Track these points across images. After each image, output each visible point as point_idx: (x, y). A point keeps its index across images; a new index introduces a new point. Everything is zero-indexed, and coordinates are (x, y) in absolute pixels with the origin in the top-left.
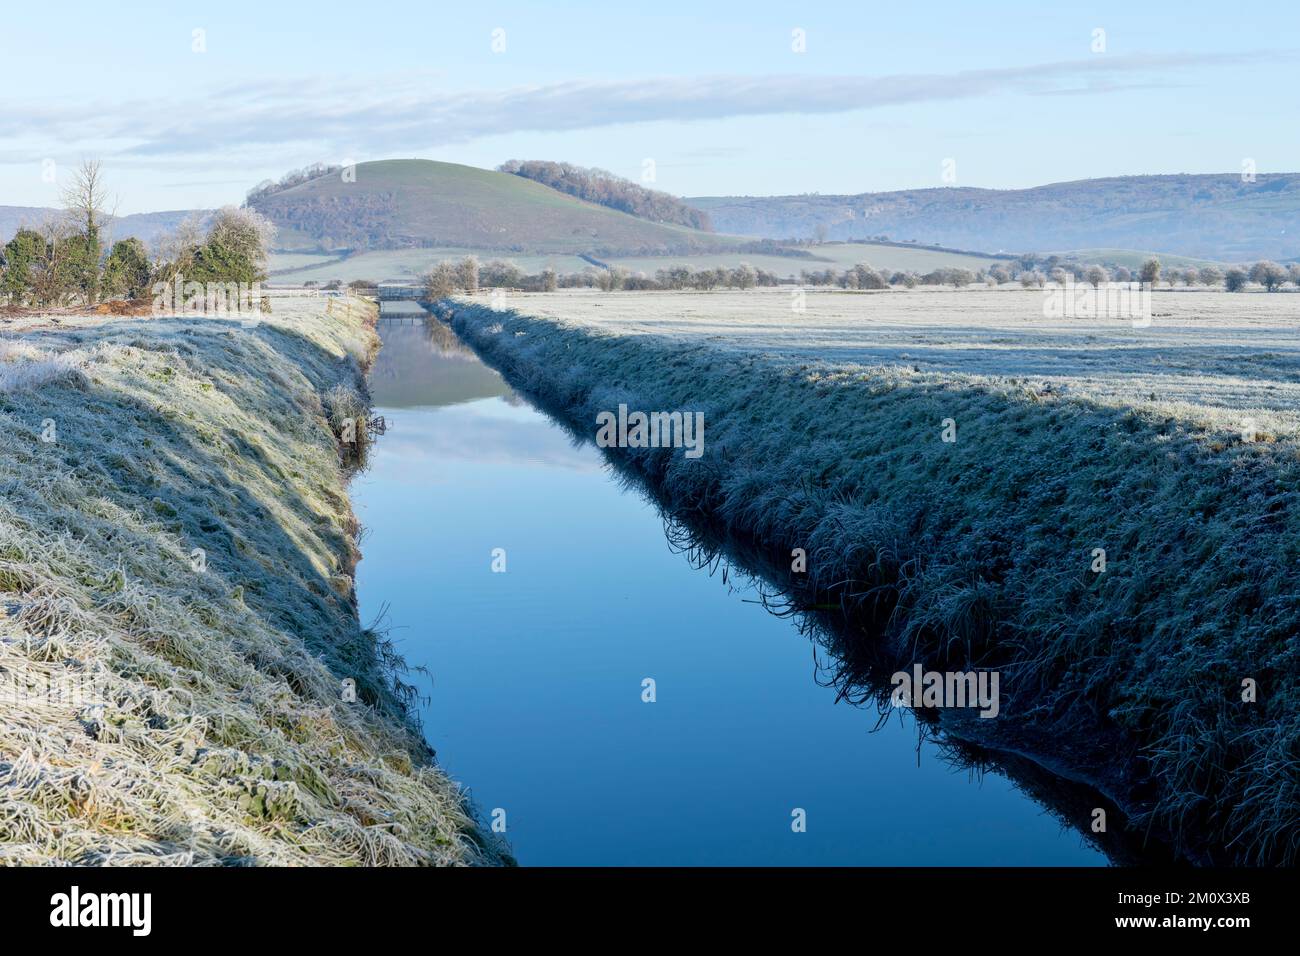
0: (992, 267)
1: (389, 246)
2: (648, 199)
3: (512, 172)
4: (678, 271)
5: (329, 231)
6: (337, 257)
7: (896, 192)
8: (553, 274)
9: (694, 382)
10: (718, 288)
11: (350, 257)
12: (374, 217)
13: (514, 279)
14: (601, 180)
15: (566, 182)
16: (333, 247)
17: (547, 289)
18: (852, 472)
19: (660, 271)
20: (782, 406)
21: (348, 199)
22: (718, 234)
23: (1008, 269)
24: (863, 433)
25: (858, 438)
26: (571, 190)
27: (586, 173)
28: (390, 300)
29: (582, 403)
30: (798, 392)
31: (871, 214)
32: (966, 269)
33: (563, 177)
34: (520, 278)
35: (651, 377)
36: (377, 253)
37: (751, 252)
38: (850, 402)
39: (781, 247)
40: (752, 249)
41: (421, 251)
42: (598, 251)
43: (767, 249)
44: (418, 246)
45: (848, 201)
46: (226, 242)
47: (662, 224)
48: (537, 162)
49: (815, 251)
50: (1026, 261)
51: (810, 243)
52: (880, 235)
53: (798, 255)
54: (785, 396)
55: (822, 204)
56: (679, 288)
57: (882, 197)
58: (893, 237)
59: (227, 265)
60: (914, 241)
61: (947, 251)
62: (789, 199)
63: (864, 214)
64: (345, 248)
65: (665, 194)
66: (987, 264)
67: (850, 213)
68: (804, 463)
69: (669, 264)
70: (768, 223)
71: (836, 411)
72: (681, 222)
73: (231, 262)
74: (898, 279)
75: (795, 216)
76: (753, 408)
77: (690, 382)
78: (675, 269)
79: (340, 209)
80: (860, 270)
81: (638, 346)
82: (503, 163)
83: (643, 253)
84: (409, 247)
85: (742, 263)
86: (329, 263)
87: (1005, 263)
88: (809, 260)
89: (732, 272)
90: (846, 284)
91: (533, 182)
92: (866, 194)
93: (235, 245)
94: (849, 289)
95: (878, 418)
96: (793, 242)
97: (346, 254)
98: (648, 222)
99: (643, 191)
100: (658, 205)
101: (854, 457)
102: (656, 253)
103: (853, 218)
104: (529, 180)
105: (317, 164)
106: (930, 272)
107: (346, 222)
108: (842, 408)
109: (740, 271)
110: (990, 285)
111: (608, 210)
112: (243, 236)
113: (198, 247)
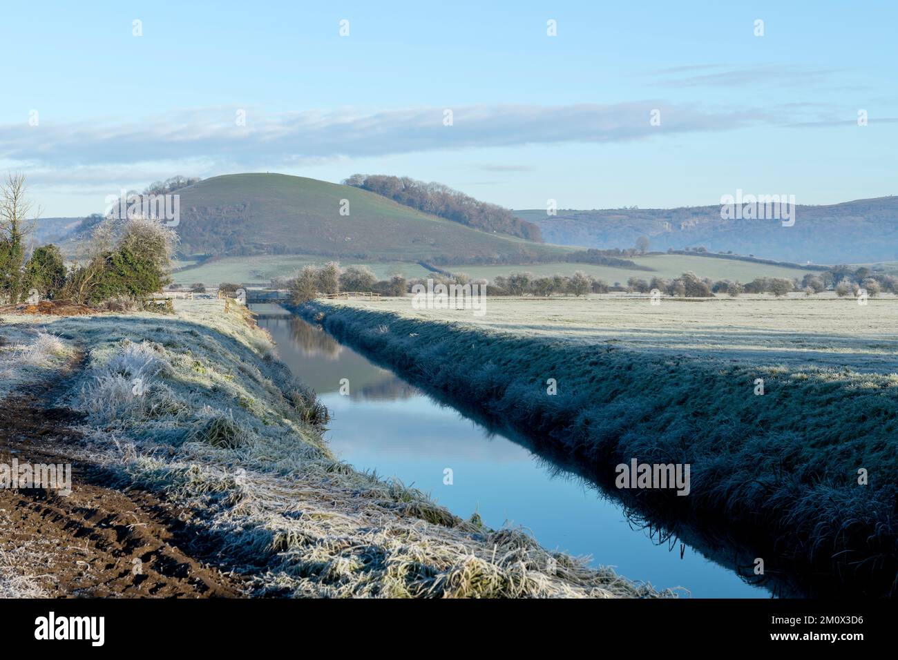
0: (805, 277)
1: (243, 253)
2: (482, 211)
3: (356, 186)
4: (519, 278)
5: (188, 238)
6: (194, 263)
7: (709, 207)
8: (403, 280)
9: (618, 380)
10: (555, 295)
11: (207, 262)
12: (229, 226)
13: (367, 283)
14: (438, 193)
15: (407, 196)
16: (191, 253)
17: (397, 294)
18: (815, 459)
19: (499, 278)
20: (723, 401)
21: (206, 209)
22: (546, 244)
23: (821, 279)
24: (818, 425)
25: (814, 430)
26: (410, 203)
27: (425, 187)
28: (257, 303)
29: (498, 398)
30: (738, 389)
31: (686, 227)
32: (786, 279)
33: (404, 190)
34: (372, 283)
35: (569, 375)
36: (230, 259)
37: (578, 261)
38: (797, 399)
39: (606, 257)
40: (579, 258)
41: (272, 258)
42: (436, 259)
43: (592, 258)
44: (269, 253)
45: (665, 214)
46: (134, 249)
47: (495, 235)
48: (380, 177)
49: (638, 261)
50: (837, 271)
51: (633, 253)
52: (698, 246)
53: (621, 265)
54: (724, 392)
55: (640, 217)
56: (519, 294)
57: (698, 211)
58: (708, 248)
59: (135, 270)
60: (730, 252)
61: (761, 262)
62: (610, 212)
63: (680, 227)
64: (203, 254)
65: (498, 207)
66: (800, 275)
67: (667, 226)
68: (763, 452)
69: (508, 272)
70: (590, 234)
71: (785, 406)
72: (513, 233)
73: (139, 267)
74: (721, 287)
75: (616, 227)
76: (693, 403)
77: (614, 379)
78: (515, 276)
79: (198, 218)
80: (687, 278)
81: (547, 348)
82: (348, 177)
83: (478, 262)
84: (261, 254)
85: (578, 271)
86: (188, 268)
87: (818, 274)
88: (632, 269)
89: (568, 280)
90: (675, 292)
91: (375, 195)
92: (682, 209)
93: (143, 251)
94: (676, 296)
95: (831, 413)
96: (617, 252)
97: (202, 260)
98: (481, 232)
99: (477, 204)
100: (491, 218)
101: (813, 446)
102: (489, 262)
103: (670, 230)
104: (373, 193)
105: (178, 177)
106: (750, 281)
107: (204, 230)
108: (792, 404)
109: (575, 278)
110: (808, 294)
111: (446, 222)
112: (151, 244)
113: (110, 253)
